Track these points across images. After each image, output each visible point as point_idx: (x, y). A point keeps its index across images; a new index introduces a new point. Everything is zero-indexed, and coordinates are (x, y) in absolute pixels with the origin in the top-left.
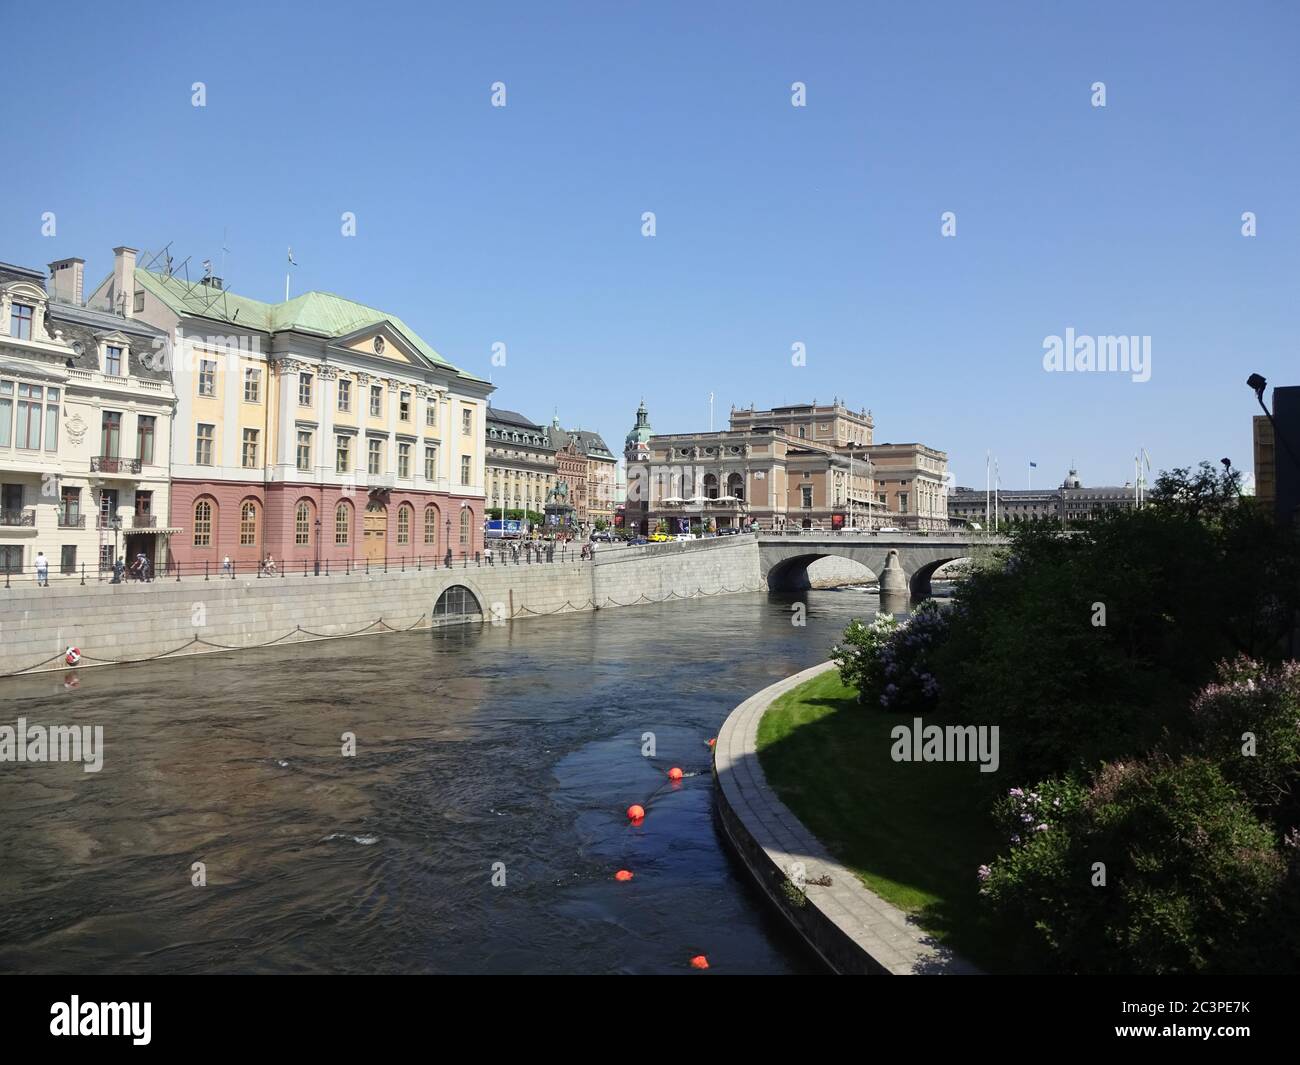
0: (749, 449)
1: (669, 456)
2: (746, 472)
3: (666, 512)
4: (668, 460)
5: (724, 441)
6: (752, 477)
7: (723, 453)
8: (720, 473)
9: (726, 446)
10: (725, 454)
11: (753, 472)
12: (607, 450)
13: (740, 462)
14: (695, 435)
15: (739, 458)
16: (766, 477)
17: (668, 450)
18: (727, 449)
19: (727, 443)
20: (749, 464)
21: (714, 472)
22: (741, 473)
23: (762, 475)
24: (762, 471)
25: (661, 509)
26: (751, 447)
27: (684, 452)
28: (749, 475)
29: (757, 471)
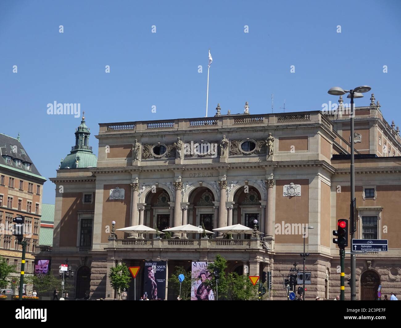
0: (274, 145)
1: (131, 156)
2: (268, 184)
3: (126, 251)
4: (130, 163)
5: (229, 131)
6: (279, 193)
7: (226, 152)
8: (221, 185)
9: (231, 140)
10: (231, 153)
11: (280, 183)
12: (30, 164)
13: (258, 166)
14: (178, 121)
15: (256, 160)
16: (305, 192)
17: (130, 146)
18: (234, 145)
19: (234, 135)
20: (274, 170)
21: (210, 184)
22: (259, 186)
23: (298, 189)
24: (296, 182)
25: (115, 245)
26: (277, 141)
27: (158, 150)
28: (273, 190)
29: (288, 182)
